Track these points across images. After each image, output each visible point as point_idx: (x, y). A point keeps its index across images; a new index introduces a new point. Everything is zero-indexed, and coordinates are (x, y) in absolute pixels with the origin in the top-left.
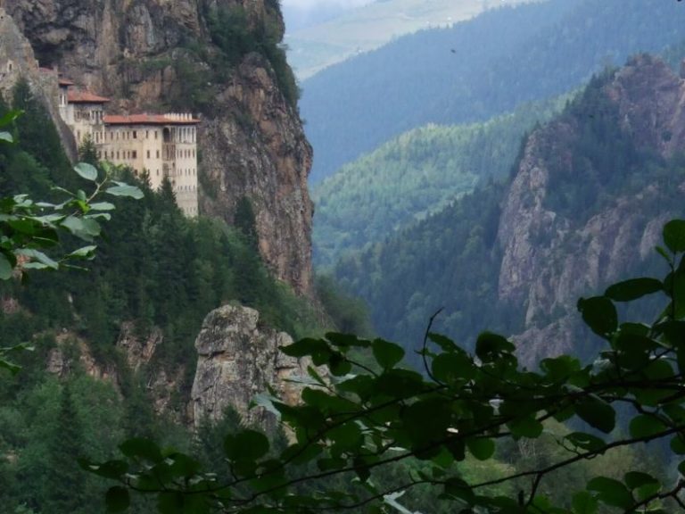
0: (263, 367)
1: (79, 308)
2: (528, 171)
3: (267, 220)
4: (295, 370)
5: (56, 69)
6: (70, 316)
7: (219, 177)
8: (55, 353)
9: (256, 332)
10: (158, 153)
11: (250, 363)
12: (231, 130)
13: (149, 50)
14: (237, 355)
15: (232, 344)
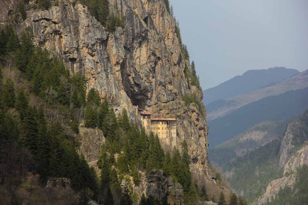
0: (164, 185)
1: (131, 169)
2: (288, 134)
3: (195, 146)
4: (173, 186)
5: (137, 106)
6: (128, 170)
7: (182, 135)
8: (123, 180)
9: (163, 176)
10: (165, 128)
11: (161, 184)
12: (186, 122)
13: (165, 101)
14: (157, 182)
15: (156, 179)
